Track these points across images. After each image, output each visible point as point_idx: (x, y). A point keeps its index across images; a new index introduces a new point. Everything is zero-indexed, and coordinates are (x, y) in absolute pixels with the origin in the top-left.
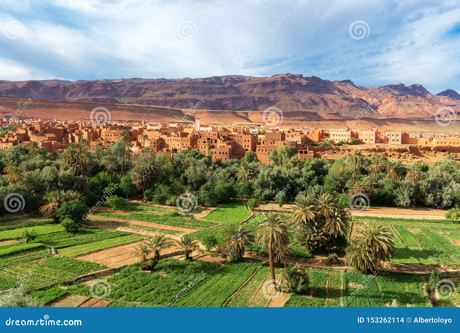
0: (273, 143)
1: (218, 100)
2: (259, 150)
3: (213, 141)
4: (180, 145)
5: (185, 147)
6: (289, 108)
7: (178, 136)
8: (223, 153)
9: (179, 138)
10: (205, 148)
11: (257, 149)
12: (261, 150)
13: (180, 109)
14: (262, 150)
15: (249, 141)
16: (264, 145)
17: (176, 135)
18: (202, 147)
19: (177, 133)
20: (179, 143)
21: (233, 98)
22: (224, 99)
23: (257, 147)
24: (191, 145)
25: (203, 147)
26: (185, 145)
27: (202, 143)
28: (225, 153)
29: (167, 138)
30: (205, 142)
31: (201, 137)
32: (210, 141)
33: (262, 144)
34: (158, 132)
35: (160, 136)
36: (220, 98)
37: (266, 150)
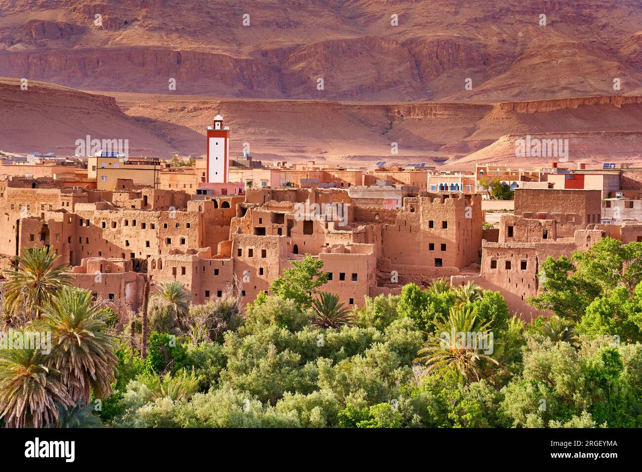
0: (551, 233)
1: (265, 54)
2: (494, 265)
3: (298, 228)
4: (154, 242)
5: (177, 252)
6: (563, 83)
7: (145, 205)
8: (342, 276)
9: (151, 216)
10: (264, 254)
11: (486, 260)
12: (501, 263)
13: (106, 94)
14: (508, 265)
15: (445, 225)
16: (512, 244)
17: (138, 202)
18: (251, 253)
19: (139, 195)
20: (151, 235)
21: (327, 45)
22: (292, 50)
23: (484, 252)
24: (202, 244)
25: (258, 253)
26: (176, 244)
27: (250, 234)
28: (348, 276)
29: (97, 214)
30: (261, 231)
31: (243, 211)
32: (284, 227)
33: (502, 237)
34: (57, 191)
35: (69, 209)
36: (276, 46)
37: (524, 265)
